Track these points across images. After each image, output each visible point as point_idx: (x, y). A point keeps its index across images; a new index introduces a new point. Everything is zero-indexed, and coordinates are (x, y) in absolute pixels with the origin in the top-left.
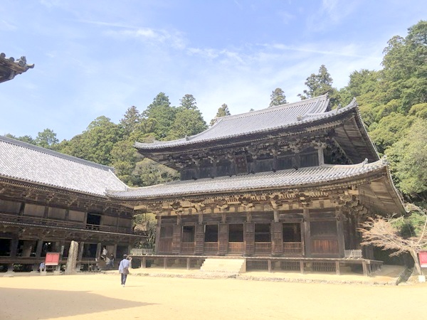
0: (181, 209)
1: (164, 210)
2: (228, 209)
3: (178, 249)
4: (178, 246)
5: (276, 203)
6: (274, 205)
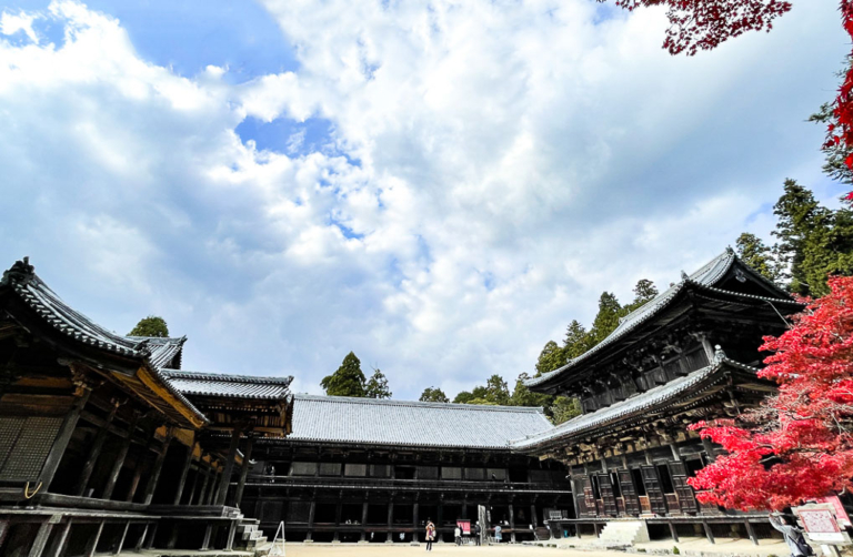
5: (667, 433)
6: (664, 436)
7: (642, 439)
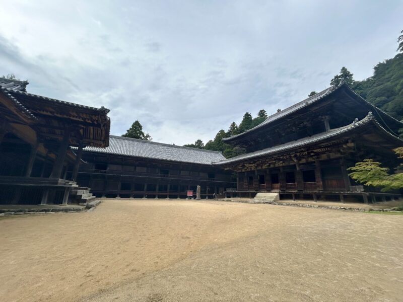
0: (246, 168)
1: (239, 169)
2: (269, 165)
3: (247, 188)
4: (247, 187)
5: (297, 159)
6: (295, 160)
7: (281, 162)
